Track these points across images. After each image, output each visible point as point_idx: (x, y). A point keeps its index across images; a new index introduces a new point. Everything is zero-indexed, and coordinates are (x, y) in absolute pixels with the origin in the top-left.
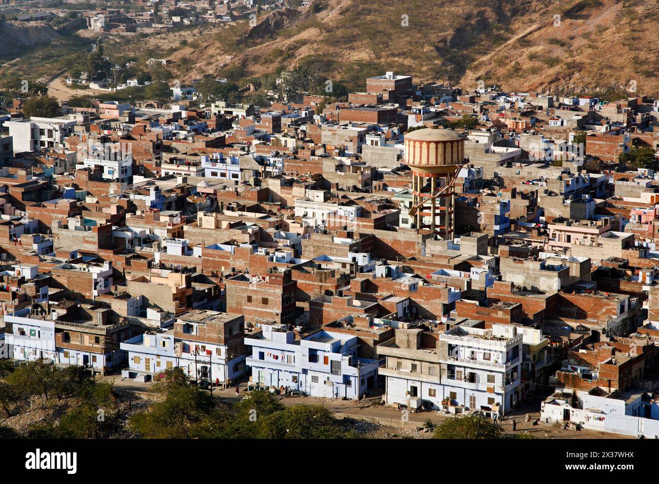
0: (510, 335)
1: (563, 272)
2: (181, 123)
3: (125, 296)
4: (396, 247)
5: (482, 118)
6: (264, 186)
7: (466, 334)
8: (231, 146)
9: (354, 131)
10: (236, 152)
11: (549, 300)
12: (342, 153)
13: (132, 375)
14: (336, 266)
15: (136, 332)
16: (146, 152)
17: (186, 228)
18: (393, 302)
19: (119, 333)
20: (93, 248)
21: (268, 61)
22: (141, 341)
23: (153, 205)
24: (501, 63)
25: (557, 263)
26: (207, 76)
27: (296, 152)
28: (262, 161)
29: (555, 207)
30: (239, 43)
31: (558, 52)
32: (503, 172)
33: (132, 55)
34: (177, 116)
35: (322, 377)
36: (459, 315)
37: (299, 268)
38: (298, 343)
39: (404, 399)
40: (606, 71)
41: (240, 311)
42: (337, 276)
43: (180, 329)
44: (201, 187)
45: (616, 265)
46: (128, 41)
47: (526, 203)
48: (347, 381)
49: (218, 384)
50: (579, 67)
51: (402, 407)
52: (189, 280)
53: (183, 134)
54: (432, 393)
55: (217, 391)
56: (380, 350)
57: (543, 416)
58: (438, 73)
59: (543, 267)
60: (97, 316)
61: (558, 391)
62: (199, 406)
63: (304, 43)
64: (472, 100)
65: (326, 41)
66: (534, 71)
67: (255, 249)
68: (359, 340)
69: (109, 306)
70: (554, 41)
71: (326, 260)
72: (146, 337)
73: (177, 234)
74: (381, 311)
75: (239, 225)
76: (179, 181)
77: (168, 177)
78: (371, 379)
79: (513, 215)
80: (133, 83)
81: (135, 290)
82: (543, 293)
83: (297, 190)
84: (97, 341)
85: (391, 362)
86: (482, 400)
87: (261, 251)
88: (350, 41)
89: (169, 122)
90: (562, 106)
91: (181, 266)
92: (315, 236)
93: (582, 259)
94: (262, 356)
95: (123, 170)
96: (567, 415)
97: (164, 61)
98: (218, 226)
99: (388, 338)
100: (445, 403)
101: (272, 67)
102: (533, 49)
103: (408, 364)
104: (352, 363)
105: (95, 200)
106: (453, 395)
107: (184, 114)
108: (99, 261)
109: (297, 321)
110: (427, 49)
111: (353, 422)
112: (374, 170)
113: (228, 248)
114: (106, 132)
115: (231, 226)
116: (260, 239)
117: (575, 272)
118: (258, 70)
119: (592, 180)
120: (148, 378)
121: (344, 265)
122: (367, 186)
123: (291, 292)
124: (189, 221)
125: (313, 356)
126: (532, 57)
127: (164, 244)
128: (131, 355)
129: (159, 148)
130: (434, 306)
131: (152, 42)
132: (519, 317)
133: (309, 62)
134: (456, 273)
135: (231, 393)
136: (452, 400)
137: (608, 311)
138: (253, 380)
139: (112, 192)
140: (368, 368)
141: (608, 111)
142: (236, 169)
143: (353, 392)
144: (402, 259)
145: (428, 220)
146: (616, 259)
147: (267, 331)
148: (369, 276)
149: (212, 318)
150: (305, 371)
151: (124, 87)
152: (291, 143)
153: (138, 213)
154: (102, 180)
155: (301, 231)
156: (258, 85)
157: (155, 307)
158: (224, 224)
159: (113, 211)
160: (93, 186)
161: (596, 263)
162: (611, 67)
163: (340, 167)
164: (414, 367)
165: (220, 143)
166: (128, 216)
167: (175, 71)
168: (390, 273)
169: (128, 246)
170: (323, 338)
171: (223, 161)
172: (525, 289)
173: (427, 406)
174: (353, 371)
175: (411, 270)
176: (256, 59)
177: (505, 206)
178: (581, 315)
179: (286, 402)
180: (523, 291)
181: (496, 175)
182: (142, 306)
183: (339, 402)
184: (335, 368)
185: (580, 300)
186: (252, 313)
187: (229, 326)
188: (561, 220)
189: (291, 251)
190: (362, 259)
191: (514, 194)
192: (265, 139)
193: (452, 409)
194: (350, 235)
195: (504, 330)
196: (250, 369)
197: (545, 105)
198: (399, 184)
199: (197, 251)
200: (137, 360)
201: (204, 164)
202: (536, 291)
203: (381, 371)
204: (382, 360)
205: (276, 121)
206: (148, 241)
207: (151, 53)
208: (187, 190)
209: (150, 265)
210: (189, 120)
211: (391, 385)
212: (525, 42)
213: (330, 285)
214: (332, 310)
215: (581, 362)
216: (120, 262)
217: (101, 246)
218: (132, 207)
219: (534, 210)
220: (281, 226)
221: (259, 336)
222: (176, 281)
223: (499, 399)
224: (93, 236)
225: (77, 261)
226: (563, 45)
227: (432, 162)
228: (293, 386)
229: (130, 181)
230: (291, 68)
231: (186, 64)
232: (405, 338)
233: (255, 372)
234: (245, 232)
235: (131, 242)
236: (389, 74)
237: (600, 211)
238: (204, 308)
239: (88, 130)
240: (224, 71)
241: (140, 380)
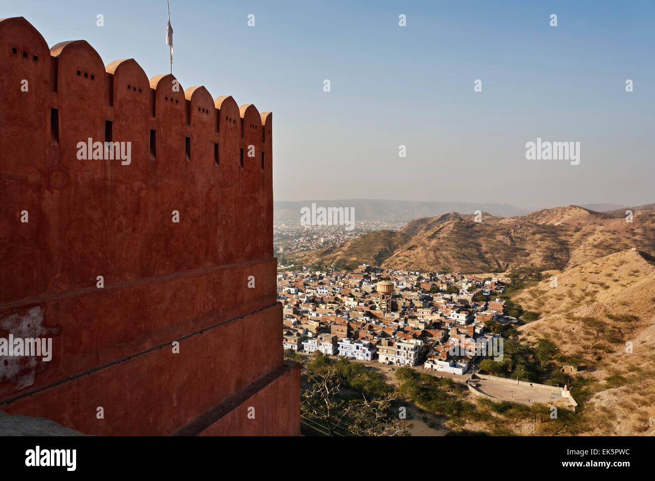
0: (415, 343)
1: (425, 324)
2: (310, 277)
3: (302, 328)
4: (376, 315)
5: (391, 277)
6: (336, 296)
7: (402, 342)
8: (324, 284)
9: (358, 281)
10: (326, 286)
11: (422, 332)
12: (355, 287)
13: (305, 352)
14: (361, 321)
15: (306, 339)
16: (302, 286)
17: (317, 308)
18: (379, 332)
19: (301, 339)
20: (292, 314)
21: (329, 260)
22: (307, 342)
23: (306, 302)
24: (391, 261)
25: (424, 321)
26: (313, 264)
27: (343, 286)
28: (334, 289)
29: (418, 304)
30: (321, 255)
31: (407, 259)
32: (401, 293)
33: (291, 258)
34: (308, 276)
35: (360, 354)
36: (398, 336)
37: (350, 321)
38: (353, 344)
39: (384, 361)
40: (420, 264)
41: (335, 334)
42: (361, 324)
43: (319, 339)
44: (318, 295)
45: (439, 321)
46: (290, 254)
47: (410, 302)
48: (367, 355)
49: (329, 355)
50: (413, 263)
51: (384, 363)
52: (320, 324)
53: (311, 281)
54: (392, 359)
55: (330, 357)
56: (377, 346)
57: (425, 367)
58: (375, 264)
59: (420, 322)
60: (295, 334)
61: (429, 359)
62: (326, 362)
63: (338, 255)
64: (387, 272)
65: (344, 255)
66: (401, 264)
67: (337, 315)
68: (370, 343)
69: (297, 331)
70: (405, 256)
71: (357, 319)
72: (309, 341)
73: (314, 310)
74: (375, 334)
75: (332, 308)
76: (312, 294)
77: (308, 293)
78: (374, 355)
79: (406, 306)
80: (293, 265)
81: (305, 326)
82: (420, 329)
83: (345, 298)
84: (295, 341)
85: (380, 350)
86: (407, 362)
87: (339, 316)
88: (351, 255)
89: (306, 277)
90: (411, 274)
91: (316, 319)
92: (353, 311)
93: (430, 320)
94: (342, 347)
95: (296, 291)
96: (432, 366)
97: (301, 260)
98: (326, 308)
99: (379, 343)
100: (396, 362)
101: (330, 262)
102: (400, 258)
103: (385, 351)
104: (369, 350)
105: (290, 300)
106: (399, 360)
107: (310, 275)
108: (293, 317)
109: (351, 337)
110: (371, 257)
111: (371, 367)
112: (366, 292)
113: (329, 315)
114: (290, 280)
115: (330, 308)
116: (338, 312)
117: (428, 323)
118: (326, 262)
119: (426, 296)
120: (310, 353)
121: (363, 320)
122: (364, 297)
123: (350, 328)
124: (318, 306)
125: (358, 348)
126: (400, 260)
127: (311, 313)
128: (305, 346)
129: (305, 284)
130: (390, 333)
131: (297, 254)
132: (415, 337)
133: (340, 260)
134: (395, 323)
135: (335, 358)
136: (398, 361)
137: (439, 335)
138: (340, 354)
139: (294, 297)
140: (374, 351)
141: (425, 276)
142: (327, 291)
143: (369, 358)
144: (379, 318)
145: (383, 307)
146: (438, 320)
147: (344, 340)
148: (370, 324)
149: (328, 336)
150: (355, 352)
151: (290, 267)
152: (342, 284)
153: (303, 304)
154: (291, 294)
155: (349, 310)
156: (326, 267)
157: (310, 331)
158: (328, 308)
159: (295, 303)
160: (289, 296)
161: (433, 321)
162: (421, 263)
163: (356, 291)
164: (387, 352)
165: (321, 284)
166: (300, 304)
167: (304, 263)
168: (376, 323)
169: (301, 313)
170: (359, 342)
171: (323, 289)
172: (415, 328)
173: (391, 363)
174: (369, 353)
175: (382, 322)
176: (326, 259)
177: (404, 303)
178: (431, 336)
179: (351, 361)
180: (415, 329)
181: (400, 294)
182: (307, 331)
183: (365, 361)
184: (364, 351)
185: (431, 331)
186: (338, 334)
187: (333, 338)
188: (420, 308)
189: (347, 316)
190: (368, 319)
191: (406, 299)
192: (334, 282)
193: (398, 364)
194: (363, 311)
195: (413, 341)
196: (339, 351)
197: (407, 274)
198: (374, 296)
199: (321, 315)
200: (306, 347)
201: (318, 289)
202: (418, 329)
203: (378, 353)
204: (378, 349)
205: (336, 278)
206: (307, 312)
207: (297, 258)
208: (314, 297)
209: (308, 319)
210: (312, 277)
211: (380, 357)
212: (397, 256)
213: (359, 326)
214: (362, 334)
215: (435, 350)
216: (299, 318)
217: (294, 313)
218: (301, 302)
219: (412, 305)
220: (343, 308)
221: (341, 341)
222: (316, 324)
223: (412, 361)
224: (291, 310)
225: (288, 317)
226: (408, 257)
227: (385, 291)
228: (352, 356)
229: (298, 294)
230: (335, 262)
231: (307, 260)
232: (384, 343)
233: (340, 351)
234: (334, 310)
235: (302, 312)
236: (364, 264)
237: (431, 305)
238: (325, 332)
239: (285, 279)
240: (317, 263)
241: (307, 353)
